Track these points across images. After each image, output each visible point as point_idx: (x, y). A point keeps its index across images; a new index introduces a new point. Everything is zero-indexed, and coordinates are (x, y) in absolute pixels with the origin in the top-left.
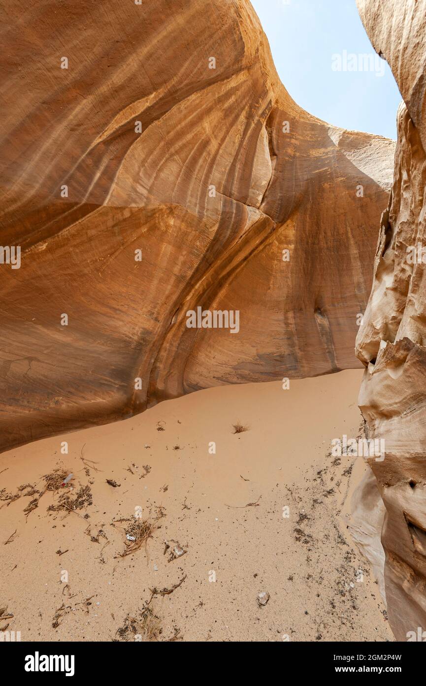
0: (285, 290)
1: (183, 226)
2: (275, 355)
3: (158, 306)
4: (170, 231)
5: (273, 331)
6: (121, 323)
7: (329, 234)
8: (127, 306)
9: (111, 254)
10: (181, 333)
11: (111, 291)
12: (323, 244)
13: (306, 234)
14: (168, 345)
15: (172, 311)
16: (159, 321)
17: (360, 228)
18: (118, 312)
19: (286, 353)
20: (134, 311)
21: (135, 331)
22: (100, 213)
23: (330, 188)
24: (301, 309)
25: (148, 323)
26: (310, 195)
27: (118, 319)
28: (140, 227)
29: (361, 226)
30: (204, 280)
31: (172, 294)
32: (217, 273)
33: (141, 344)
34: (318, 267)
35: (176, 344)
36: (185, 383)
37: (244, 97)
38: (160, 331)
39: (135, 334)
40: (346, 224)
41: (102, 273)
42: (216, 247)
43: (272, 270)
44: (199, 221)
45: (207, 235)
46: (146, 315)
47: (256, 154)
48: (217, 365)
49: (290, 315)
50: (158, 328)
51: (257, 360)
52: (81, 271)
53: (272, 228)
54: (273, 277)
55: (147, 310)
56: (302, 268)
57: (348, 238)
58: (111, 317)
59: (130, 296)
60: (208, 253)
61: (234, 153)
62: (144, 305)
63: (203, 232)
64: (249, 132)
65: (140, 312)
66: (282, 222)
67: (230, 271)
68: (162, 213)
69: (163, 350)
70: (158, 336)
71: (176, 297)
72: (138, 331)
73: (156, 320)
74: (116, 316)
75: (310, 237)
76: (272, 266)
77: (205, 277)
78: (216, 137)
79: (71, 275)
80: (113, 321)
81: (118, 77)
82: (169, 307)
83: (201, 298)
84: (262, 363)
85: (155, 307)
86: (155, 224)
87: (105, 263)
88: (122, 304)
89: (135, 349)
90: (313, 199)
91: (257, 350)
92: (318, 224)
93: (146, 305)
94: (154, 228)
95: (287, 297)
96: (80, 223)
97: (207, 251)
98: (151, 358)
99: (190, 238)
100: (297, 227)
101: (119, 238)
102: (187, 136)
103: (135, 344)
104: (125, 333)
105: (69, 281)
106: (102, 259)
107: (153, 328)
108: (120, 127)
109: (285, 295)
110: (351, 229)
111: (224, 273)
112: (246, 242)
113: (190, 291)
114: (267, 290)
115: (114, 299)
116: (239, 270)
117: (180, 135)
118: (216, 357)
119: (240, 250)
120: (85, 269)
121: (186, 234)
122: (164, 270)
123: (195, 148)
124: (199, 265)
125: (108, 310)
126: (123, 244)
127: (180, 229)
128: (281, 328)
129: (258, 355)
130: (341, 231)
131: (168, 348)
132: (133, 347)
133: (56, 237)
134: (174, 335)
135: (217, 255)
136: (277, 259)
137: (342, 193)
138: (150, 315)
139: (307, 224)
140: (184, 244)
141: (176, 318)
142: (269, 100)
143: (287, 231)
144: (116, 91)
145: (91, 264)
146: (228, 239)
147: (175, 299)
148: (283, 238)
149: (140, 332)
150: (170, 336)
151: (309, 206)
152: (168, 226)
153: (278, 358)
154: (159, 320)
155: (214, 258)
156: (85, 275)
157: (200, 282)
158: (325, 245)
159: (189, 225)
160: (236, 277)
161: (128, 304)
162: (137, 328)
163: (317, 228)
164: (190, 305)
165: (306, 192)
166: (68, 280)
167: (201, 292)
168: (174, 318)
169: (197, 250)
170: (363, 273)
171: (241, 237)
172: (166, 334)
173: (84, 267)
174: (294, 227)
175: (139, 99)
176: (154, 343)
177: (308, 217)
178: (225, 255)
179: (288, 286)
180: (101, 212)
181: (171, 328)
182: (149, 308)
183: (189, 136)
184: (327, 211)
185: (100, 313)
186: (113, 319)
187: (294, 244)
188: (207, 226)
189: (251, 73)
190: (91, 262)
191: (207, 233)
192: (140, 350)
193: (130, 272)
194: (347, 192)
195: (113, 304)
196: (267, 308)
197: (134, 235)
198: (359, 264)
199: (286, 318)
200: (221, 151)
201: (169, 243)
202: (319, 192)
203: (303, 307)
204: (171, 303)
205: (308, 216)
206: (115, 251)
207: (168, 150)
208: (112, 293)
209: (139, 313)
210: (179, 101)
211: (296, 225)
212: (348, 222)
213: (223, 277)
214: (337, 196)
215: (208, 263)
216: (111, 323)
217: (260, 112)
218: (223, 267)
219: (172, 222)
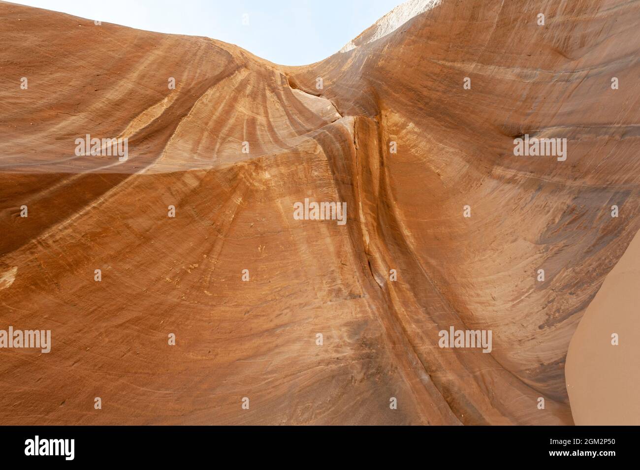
0: (457, 159)
1: (283, 169)
2: (557, 220)
3: (336, 275)
4: (273, 185)
5: (507, 204)
6: (297, 346)
7: (429, 84)
8: (288, 311)
9: (209, 252)
10: (410, 294)
11: (243, 307)
12: (434, 95)
13: (410, 106)
14: (414, 326)
15: (363, 270)
16: (360, 297)
17: (450, 49)
18: (278, 331)
19: (569, 202)
20: (305, 308)
21: (337, 340)
22: (137, 187)
23: (385, 61)
24: (501, 155)
25: (346, 310)
26: (377, 81)
27: (287, 342)
28: (229, 198)
29: (449, 47)
30: (362, 206)
31: (340, 246)
32: (369, 191)
33: (369, 356)
34: (457, 112)
35: (422, 315)
36: (526, 381)
37: (259, 83)
38: (378, 308)
39: (341, 346)
40: (434, 63)
41: (208, 288)
42: (340, 163)
43: (419, 160)
44: (297, 153)
45: (317, 159)
46: (331, 301)
47: (302, 102)
48: (513, 306)
49: (498, 171)
50: (370, 307)
51: (547, 249)
52: (161, 304)
53: (375, 124)
54: (428, 163)
55: (325, 293)
56: (444, 128)
57: (451, 68)
58: (270, 350)
59: (281, 293)
60: (337, 174)
61: (284, 113)
62: (314, 289)
63: (310, 160)
64: (283, 97)
65: (317, 302)
66: (378, 113)
67: (380, 182)
68: (247, 170)
69: (417, 341)
70: (383, 319)
71: (349, 246)
72: (341, 338)
73: (353, 296)
74: (279, 341)
75: (416, 104)
76: (415, 156)
77: (360, 204)
78: (258, 114)
79: (136, 321)
80: (279, 353)
81: (113, 94)
82: (352, 264)
83: (381, 230)
84: (561, 244)
85: (334, 280)
86: (248, 188)
87: (205, 271)
88: (277, 312)
89: (367, 377)
90: (382, 81)
91: (525, 239)
92: (410, 89)
93: (316, 287)
94: (249, 194)
95: (468, 162)
96: (94, 208)
97: (333, 173)
98: (417, 375)
99: (301, 175)
100: (395, 109)
101: (206, 223)
102: (229, 121)
103: (359, 367)
104: (319, 358)
105: (138, 336)
106: (197, 266)
107: (361, 311)
108: (141, 130)
109: (464, 163)
110: (444, 59)
111: (377, 188)
112: (365, 146)
113: (360, 230)
114: (439, 179)
115: (256, 316)
116: (387, 180)
117: (221, 123)
118: (495, 295)
119: (367, 158)
120: (169, 297)
121: (293, 175)
122: (302, 226)
123: (245, 127)
124: (339, 192)
125: (257, 342)
126: (219, 231)
127: (282, 174)
128: (511, 192)
129: (537, 243)
130: (437, 70)
131: (419, 331)
132: (360, 377)
133: (40, 248)
134: (405, 304)
135: (349, 170)
136: (412, 147)
137: (399, 51)
138: (337, 296)
139: (401, 99)
140: (300, 185)
141: (380, 276)
142: (279, 75)
143: (390, 120)
144: (117, 105)
145: (178, 283)
146: (343, 150)
147: (351, 251)
148: (394, 128)
149: (345, 334)
150: (398, 307)
151: (386, 87)
152: (266, 183)
153: (569, 219)
154: (358, 293)
155: (349, 175)
156: (173, 308)
157: (361, 212)
158: (438, 93)
159: (287, 163)
160: (393, 189)
161: (288, 305)
162: (335, 333)
163: (413, 92)
164: (378, 248)
165: (371, 83)
166: (136, 333)
167: (375, 224)
168: (376, 278)
169: (320, 180)
170: (508, 67)
171: (355, 142)
172: (391, 307)
173: (165, 293)
174: (393, 112)
175: (151, 106)
176: (389, 336)
177: (395, 95)
178: (357, 167)
179: (454, 154)
180: (136, 183)
181: (389, 295)
182: (326, 287)
183: (232, 121)
184: (405, 74)
185: (245, 359)
186: (277, 350)
187: (410, 122)
188: (310, 152)
189: (250, 68)
190: (173, 278)
191: (315, 158)
192: (380, 370)
193: (256, 261)
194: (403, 46)
195: (262, 324)
196: (463, 192)
197: (227, 213)
198: (492, 67)
199: (500, 178)
200: (271, 120)
201: (282, 195)
202: (381, 72)
203: (499, 150)
204: (351, 258)
205: (393, 93)
206: (213, 246)
207: (218, 137)
208: (248, 308)
209: (317, 305)
210: (199, 97)
211: (392, 109)
212: (433, 59)
213: (380, 193)
214: (398, 57)
215: (348, 184)
216: (277, 360)
217: (279, 83)
218: (368, 181)
219: (267, 175)
